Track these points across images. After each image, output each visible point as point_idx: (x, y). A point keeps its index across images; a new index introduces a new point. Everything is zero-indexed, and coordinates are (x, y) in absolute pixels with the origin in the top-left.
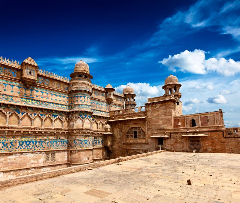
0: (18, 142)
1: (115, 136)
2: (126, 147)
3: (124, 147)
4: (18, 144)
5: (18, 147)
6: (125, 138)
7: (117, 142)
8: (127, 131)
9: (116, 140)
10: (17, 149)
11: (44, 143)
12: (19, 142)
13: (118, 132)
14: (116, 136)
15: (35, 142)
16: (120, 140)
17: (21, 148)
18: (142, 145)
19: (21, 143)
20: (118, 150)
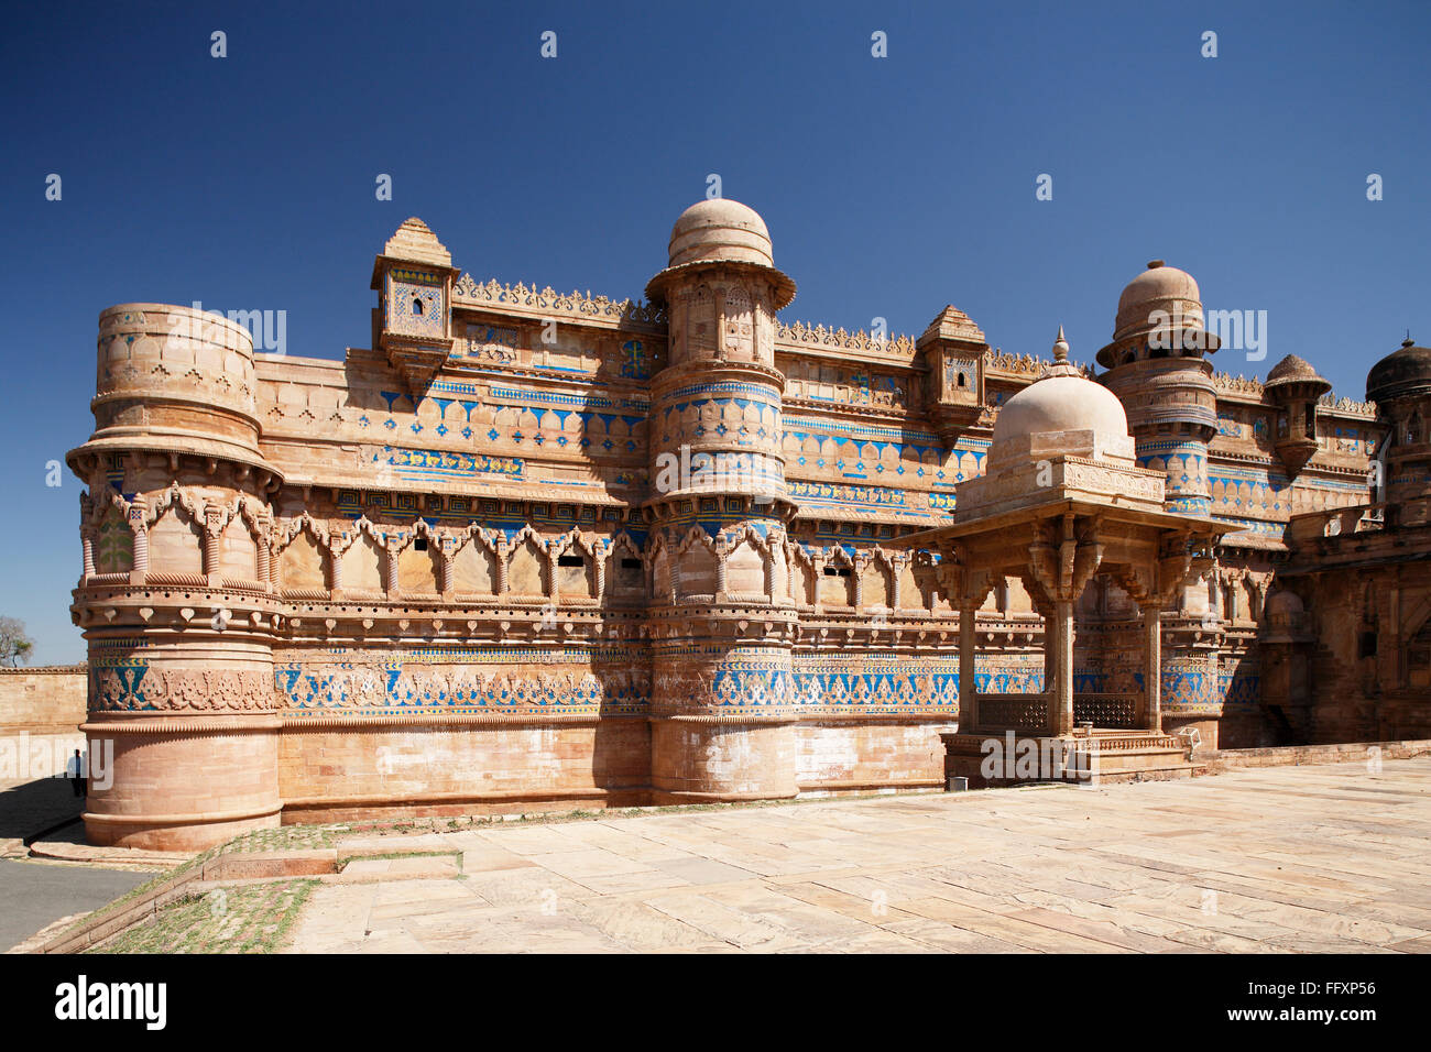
0: (931, 677)
1: (1331, 654)
4: (931, 683)
5: (933, 696)
6: (1400, 664)
7: (1338, 685)
8: (1414, 623)
9: (1336, 677)
10: (929, 702)
11: (1012, 682)
12: (935, 678)
13: (1349, 630)
14: (1336, 656)
15: (984, 676)
17: (940, 703)
19: (940, 680)
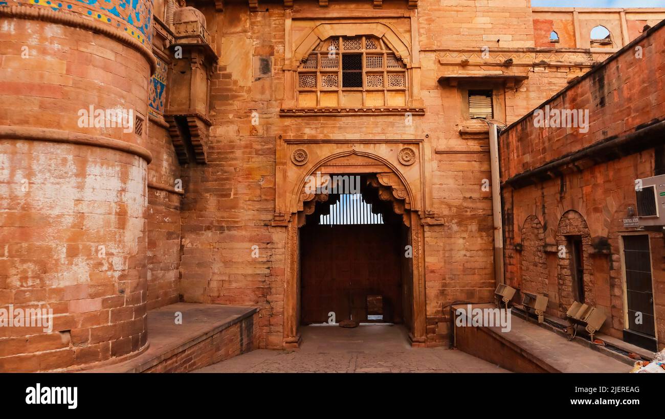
1: (229, 76)
2: (299, 129)
3: (286, 129)
6: (293, 84)
7: (236, 105)
8: (303, 52)
9: (235, 97)
13: (247, 54)
14: (234, 77)
16: (258, 97)
18: (391, 119)
20: (246, 147)
